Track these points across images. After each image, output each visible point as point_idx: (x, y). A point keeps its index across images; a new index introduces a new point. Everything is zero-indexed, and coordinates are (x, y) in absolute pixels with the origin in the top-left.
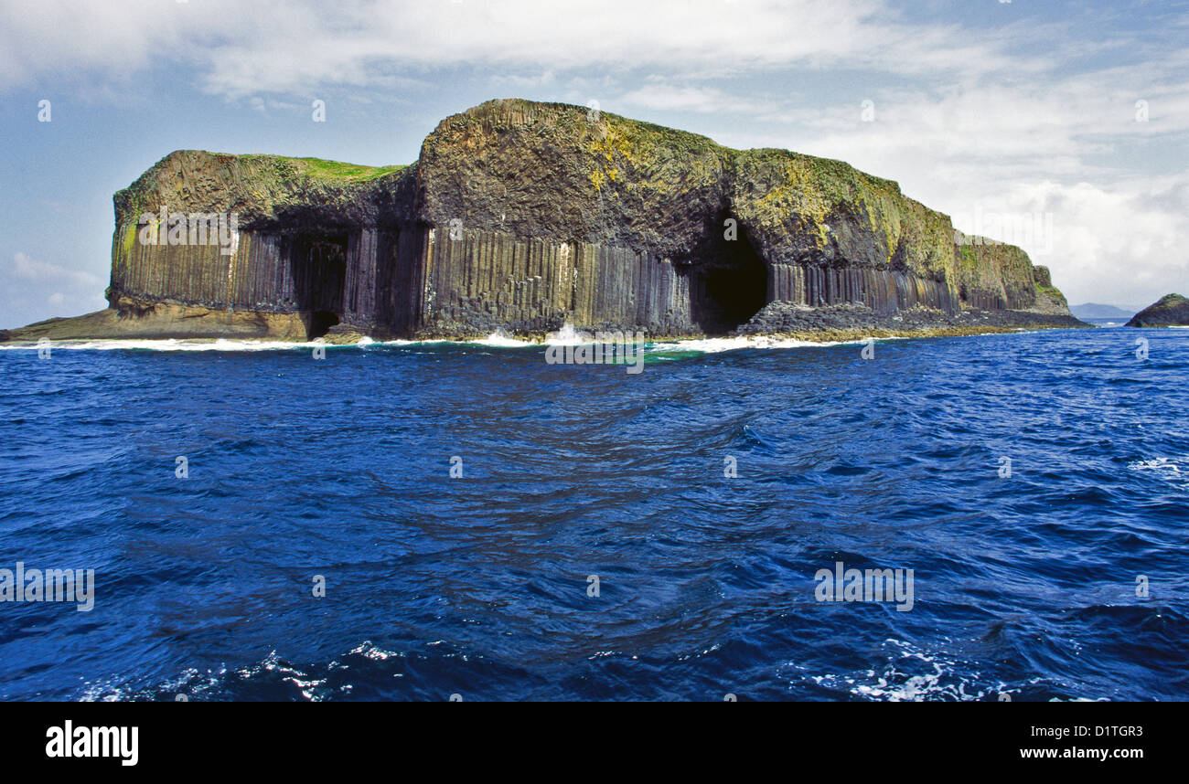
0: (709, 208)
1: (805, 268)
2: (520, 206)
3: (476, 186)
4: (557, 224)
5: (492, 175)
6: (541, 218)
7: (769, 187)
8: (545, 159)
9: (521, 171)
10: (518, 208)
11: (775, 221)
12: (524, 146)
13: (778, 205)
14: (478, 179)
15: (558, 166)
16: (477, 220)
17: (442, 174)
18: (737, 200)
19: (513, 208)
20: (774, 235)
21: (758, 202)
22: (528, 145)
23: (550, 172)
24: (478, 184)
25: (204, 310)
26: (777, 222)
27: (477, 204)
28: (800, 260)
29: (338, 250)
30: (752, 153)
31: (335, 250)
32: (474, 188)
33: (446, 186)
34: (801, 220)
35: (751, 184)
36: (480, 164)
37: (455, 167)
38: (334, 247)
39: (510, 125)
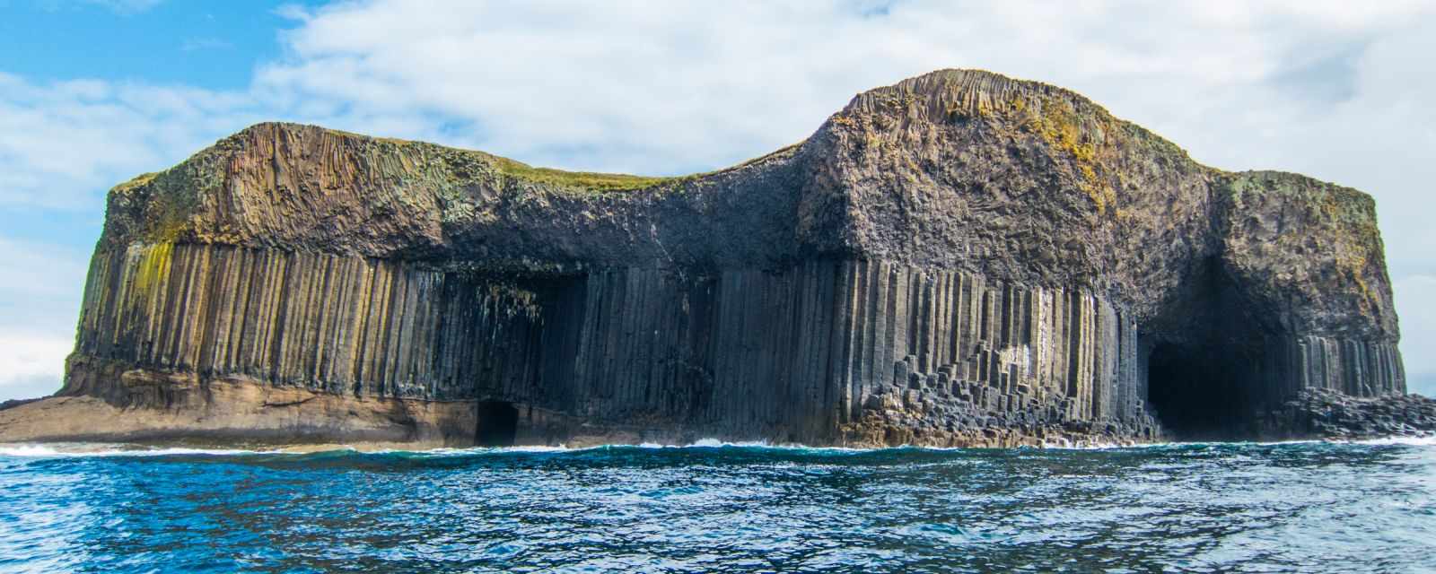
0: (1192, 251)
1: (1340, 339)
2: (992, 233)
3: (926, 198)
4: (1049, 263)
5: (947, 184)
6: (1023, 253)
7: (1281, 226)
8: (1029, 165)
9: (991, 180)
10: (990, 237)
11: (1299, 272)
12: (997, 142)
13: (1300, 251)
14: (929, 190)
15: (1048, 176)
16: (929, 252)
17: (872, 178)
18: (1233, 241)
19: (981, 236)
20: (1300, 293)
21: (1268, 246)
22: (1003, 142)
23: (1035, 184)
24: (929, 196)
25: (306, 395)
26: (1302, 274)
27: (929, 228)
28: (1332, 327)
29: (527, 301)
30: (1251, 176)
31: (520, 303)
32: (923, 202)
33: (878, 197)
34: (1337, 273)
35: (1255, 221)
36: (928, 167)
37: (892, 168)
38: (521, 296)
39: (976, 110)
